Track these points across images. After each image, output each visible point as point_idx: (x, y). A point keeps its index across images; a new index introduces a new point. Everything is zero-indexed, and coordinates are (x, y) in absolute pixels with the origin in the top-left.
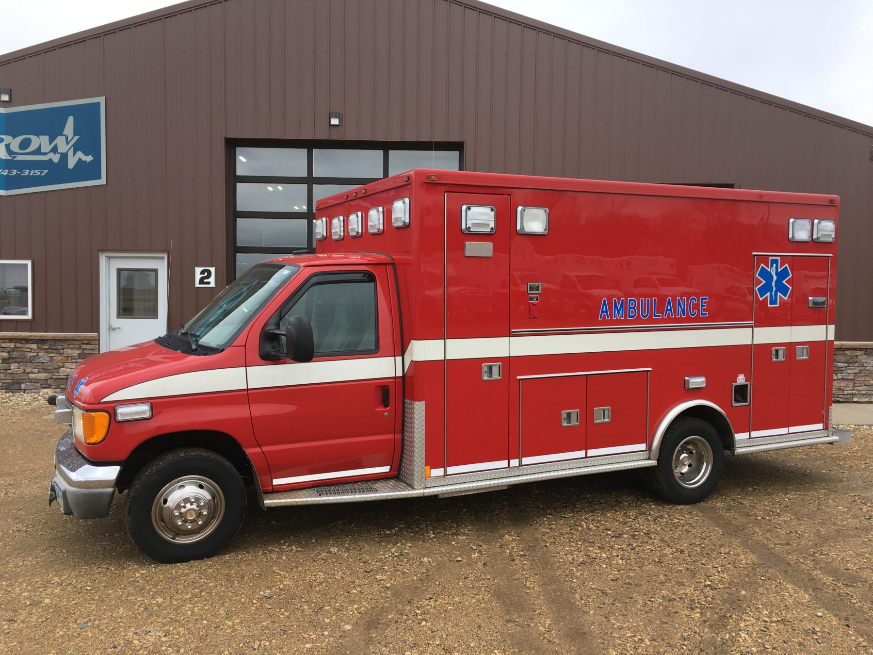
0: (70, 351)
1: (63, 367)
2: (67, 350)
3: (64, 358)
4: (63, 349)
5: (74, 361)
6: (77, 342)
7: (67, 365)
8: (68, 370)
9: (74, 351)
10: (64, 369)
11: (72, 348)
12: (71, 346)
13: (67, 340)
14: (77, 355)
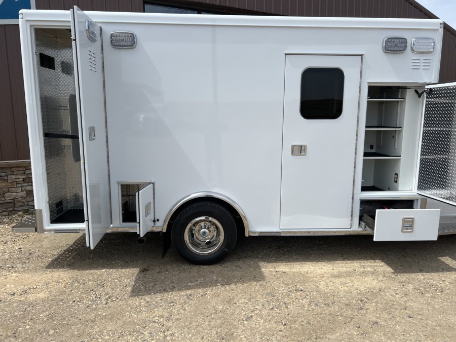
0: (14, 177)
1: (9, 192)
2: (11, 176)
3: (9, 184)
4: (7, 176)
5: (20, 185)
6: (21, 169)
7: (14, 189)
8: (15, 194)
9: (18, 177)
10: (10, 193)
11: (16, 174)
12: (15, 173)
13: (11, 168)
14: (22, 180)
